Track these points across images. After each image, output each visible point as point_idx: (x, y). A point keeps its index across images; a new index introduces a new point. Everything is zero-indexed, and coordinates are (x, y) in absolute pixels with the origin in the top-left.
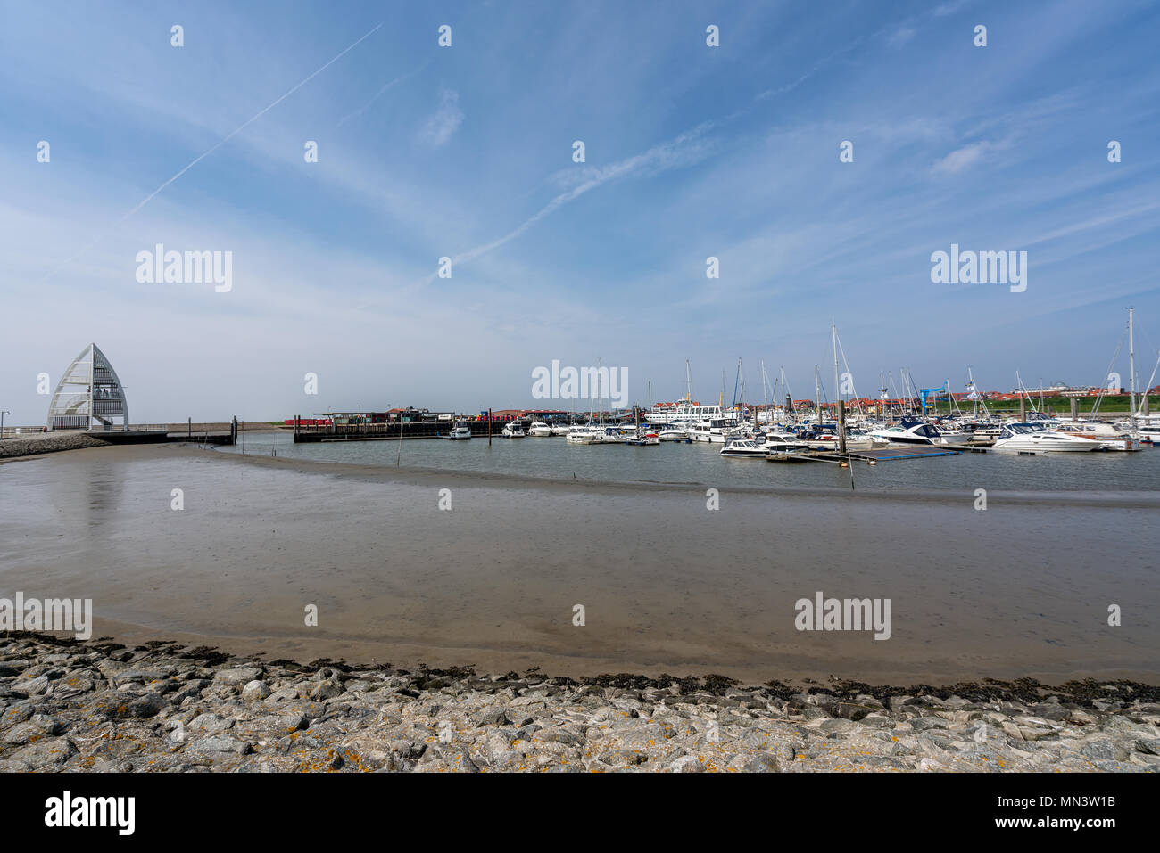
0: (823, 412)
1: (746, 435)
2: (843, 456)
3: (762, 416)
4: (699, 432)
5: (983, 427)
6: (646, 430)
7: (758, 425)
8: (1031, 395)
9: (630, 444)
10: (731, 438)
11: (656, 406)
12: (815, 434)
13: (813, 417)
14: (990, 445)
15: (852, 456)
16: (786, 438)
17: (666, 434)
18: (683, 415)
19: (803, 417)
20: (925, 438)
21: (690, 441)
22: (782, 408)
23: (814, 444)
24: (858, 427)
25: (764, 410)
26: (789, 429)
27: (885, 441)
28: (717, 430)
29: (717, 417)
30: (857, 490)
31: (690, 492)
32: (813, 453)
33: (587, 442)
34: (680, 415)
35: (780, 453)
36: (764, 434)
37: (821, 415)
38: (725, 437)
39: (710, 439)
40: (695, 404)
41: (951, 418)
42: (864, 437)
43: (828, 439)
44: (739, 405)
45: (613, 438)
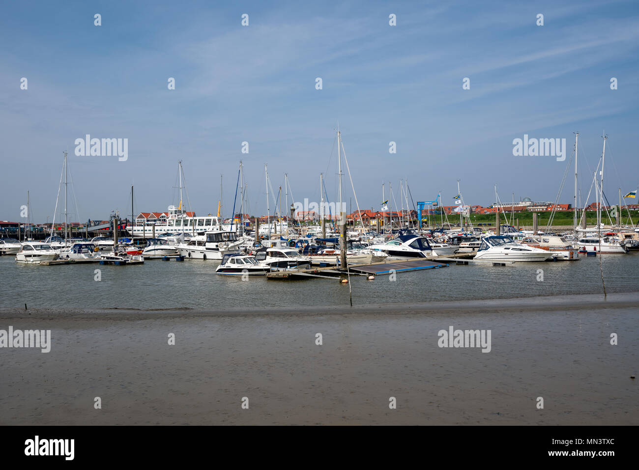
0: (327, 224)
1: (245, 250)
2: (345, 271)
3: (264, 229)
4: (192, 247)
5: (467, 239)
6: (128, 245)
7: (260, 239)
8: (505, 209)
9: (105, 263)
10: (228, 254)
11: (141, 217)
12: (318, 249)
13: (317, 230)
14: (471, 257)
15: (351, 271)
16: (287, 253)
17: (151, 250)
18: (174, 227)
19: (306, 230)
20: (419, 251)
21: (182, 259)
22: (285, 219)
23: (316, 259)
24: (360, 240)
25: (267, 223)
26: (292, 244)
27: (384, 254)
28: (213, 245)
29: (213, 229)
30: (355, 307)
31: (177, 320)
32: (314, 269)
33: (47, 262)
34: (170, 228)
35: (281, 270)
36: (265, 249)
37: (325, 228)
38: (222, 252)
39: (205, 256)
40: (189, 214)
41: (441, 231)
42: (365, 251)
43: (329, 254)
44: (239, 216)
45: (83, 257)
